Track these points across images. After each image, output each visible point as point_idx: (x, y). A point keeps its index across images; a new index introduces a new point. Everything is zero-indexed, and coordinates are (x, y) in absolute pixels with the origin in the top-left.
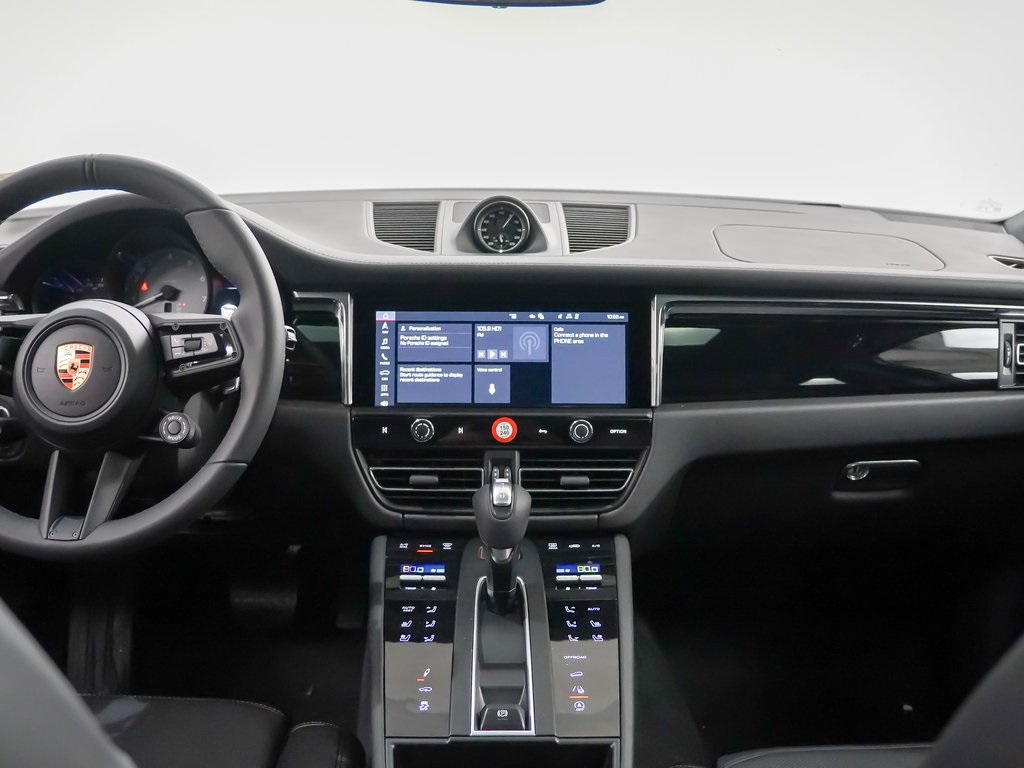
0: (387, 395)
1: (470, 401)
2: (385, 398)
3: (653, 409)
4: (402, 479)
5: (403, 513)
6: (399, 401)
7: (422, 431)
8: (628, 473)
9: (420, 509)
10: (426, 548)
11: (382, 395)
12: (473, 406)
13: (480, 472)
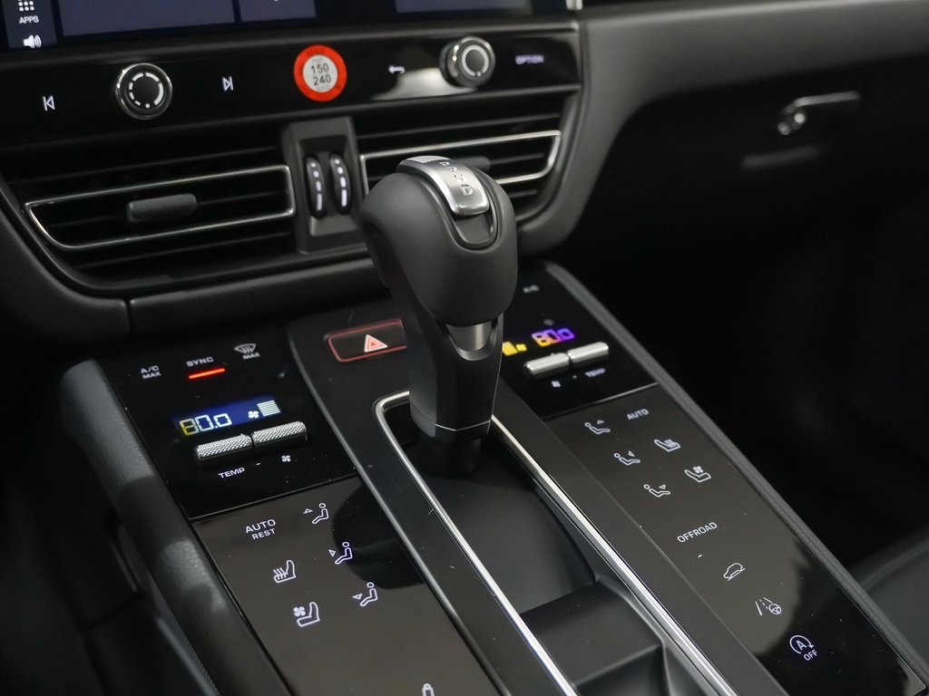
0: (36, 19)
1: (230, 19)
2: (30, 29)
3: (573, 14)
4: (111, 216)
5: (127, 296)
6: (66, 33)
7: (145, 91)
8: (550, 141)
9: (166, 280)
10: (202, 368)
11: (23, 20)
12: (238, 28)
13: (281, 174)
